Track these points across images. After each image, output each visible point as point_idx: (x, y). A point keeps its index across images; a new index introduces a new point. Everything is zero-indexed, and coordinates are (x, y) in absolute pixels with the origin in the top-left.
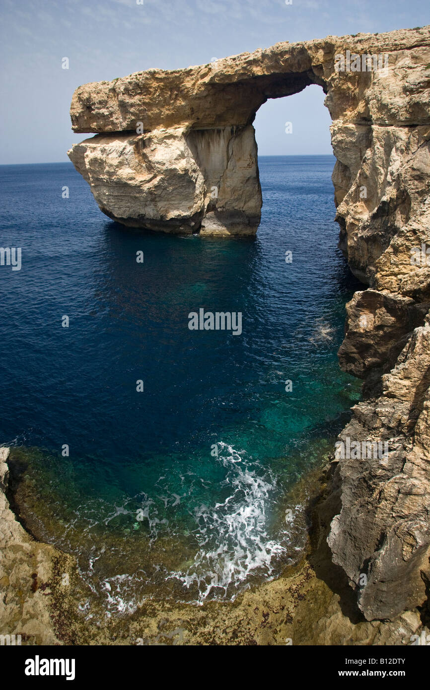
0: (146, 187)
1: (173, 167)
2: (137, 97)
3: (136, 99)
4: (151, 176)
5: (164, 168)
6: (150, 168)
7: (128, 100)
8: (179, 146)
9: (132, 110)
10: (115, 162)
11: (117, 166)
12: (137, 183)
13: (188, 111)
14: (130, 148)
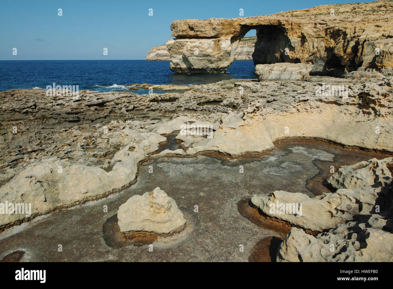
0: (216, 56)
1: (227, 49)
2: (220, 26)
3: (220, 27)
4: (219, 52)
5: (225, 49)
6: (219, 49)
7: (217, 27)
8: (229, 42)
9: (218, 30)
10: (207, 47)
11: (207, 49)
12: (213, 55)
13: (233, 32)
14: (213, 43)
